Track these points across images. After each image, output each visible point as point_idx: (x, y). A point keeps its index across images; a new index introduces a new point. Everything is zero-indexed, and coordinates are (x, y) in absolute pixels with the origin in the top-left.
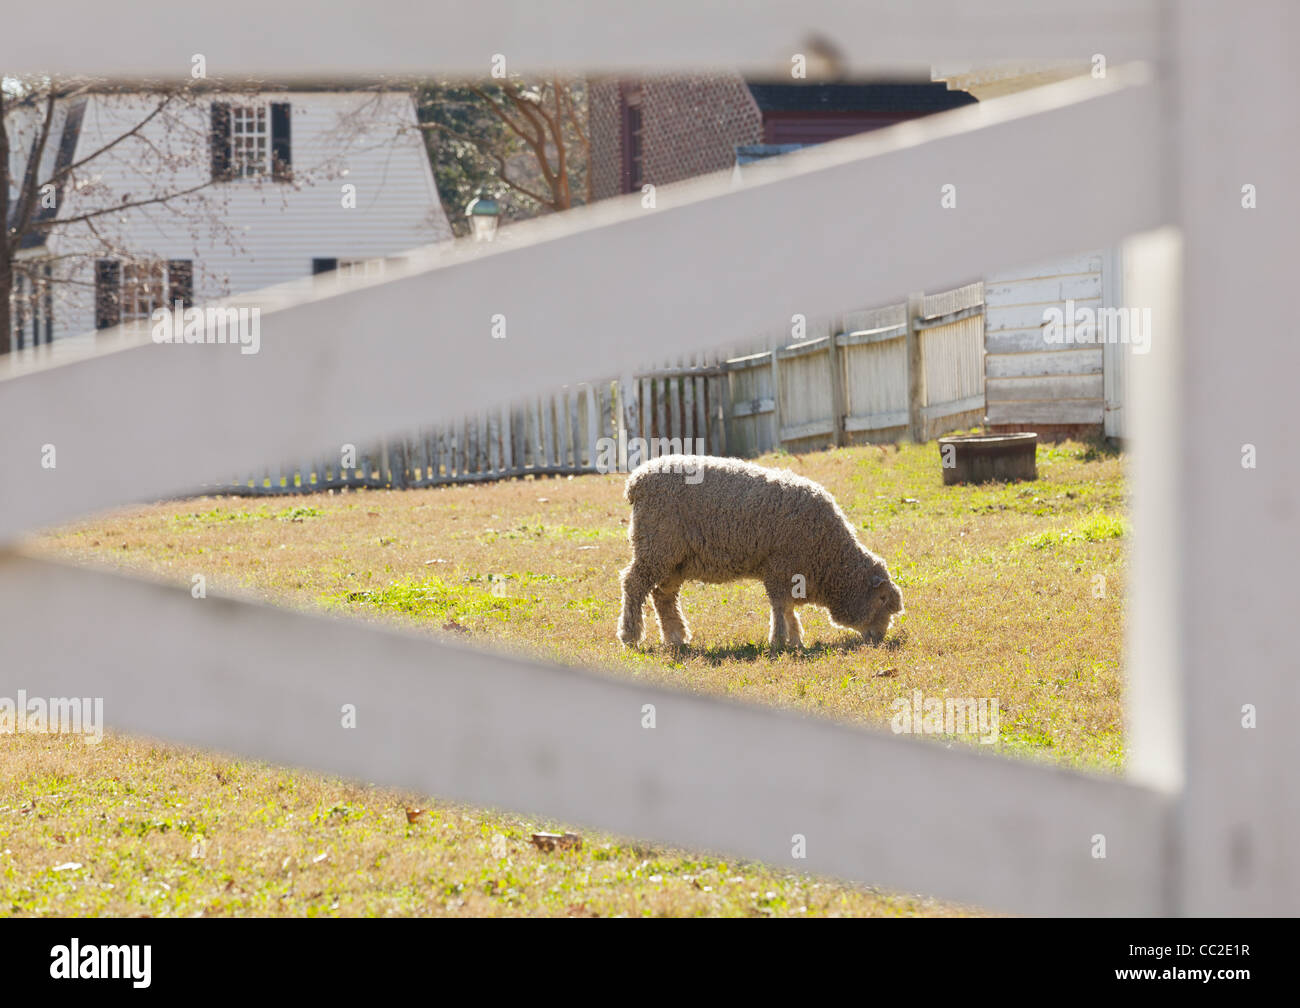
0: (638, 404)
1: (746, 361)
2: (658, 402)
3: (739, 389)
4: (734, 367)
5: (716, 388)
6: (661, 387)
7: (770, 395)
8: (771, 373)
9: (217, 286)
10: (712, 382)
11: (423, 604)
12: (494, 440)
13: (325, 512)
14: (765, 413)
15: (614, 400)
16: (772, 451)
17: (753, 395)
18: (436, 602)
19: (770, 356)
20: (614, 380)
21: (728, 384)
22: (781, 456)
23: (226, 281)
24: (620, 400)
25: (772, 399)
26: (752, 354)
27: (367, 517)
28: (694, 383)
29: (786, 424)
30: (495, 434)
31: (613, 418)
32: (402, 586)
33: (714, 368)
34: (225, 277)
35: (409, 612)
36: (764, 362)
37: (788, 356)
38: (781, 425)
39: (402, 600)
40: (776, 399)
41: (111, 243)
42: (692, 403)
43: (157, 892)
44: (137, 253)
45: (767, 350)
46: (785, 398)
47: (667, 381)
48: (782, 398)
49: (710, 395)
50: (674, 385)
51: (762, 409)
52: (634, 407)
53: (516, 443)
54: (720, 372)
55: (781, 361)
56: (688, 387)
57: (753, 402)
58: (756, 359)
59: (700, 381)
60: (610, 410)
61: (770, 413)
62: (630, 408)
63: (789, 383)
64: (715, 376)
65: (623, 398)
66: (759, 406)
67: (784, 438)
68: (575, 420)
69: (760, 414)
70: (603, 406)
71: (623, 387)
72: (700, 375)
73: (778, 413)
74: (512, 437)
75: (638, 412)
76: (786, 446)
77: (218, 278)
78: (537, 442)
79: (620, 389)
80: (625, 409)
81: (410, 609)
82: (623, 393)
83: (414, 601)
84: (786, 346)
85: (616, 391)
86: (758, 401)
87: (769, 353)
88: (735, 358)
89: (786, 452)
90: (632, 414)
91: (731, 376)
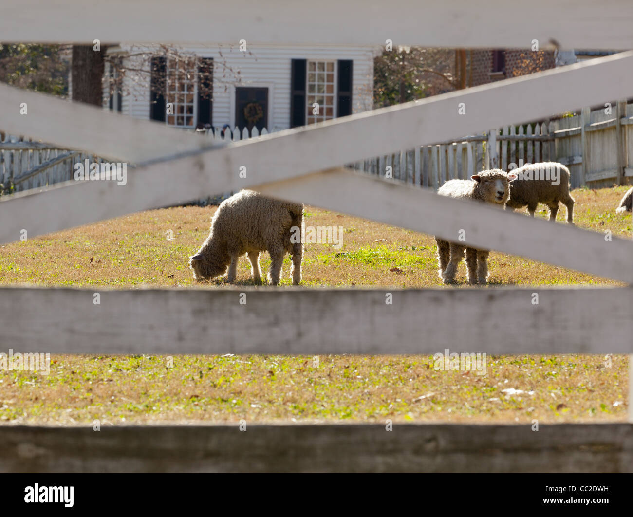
0: (499, 156)
1: (566, 132)
2: (511, 155)
3: (561, 149)
4: (560, 136)
5: (547, 148)
6: (513, 147)
7: (580, 154)
8: (581, 139)
9: (233, 75)
10: (545, 144)
11: (378, 260)
12: (410, 176)
13: (311, 214)
14: (576, 164)
15: (484, 154)
16: (580, 187)
17: (570, 153)
18: (385, 259)
19: (581, 129)
20: (484, 141)
21: (554, 145)
22: (585, 191)
23: (239, 73)
24: (488, 154)
25: (581, 156)
26: (569, 128)
27: (337, 218)
28: (534, 145)
29: (589, 171)
30: (411, 173)
31: (484, 165)
32: (365, 251)
33: (546, 136)
34: (238, 70)
35: (370, 264)
36: (577, 133)
37: (591, 130)
38: (586, 172)
39: (366, 258)
40: (584, 156)
41: (167, 47)
42: (532, 157)
43: (272, 365)
44: (183, 53)
45: (579, 126)
46: (589, 156)
47: (517, 143)
48: (587, 155)
49: (543, 152)
50: (521, 145)
51: (574, 162)
52: (496, 159)
53: (423, 179)
54: (550, 138)
55: (587, 133)
56: (530, 147)
57: (569, 157)
58: (571, 131)
59: (537, 144)
60: (481, 160)
61: (579, 164)
62: (494, 159)
63: (591, 146)
64: (547, 141)
65: (490, 153)
66: (573, 160)
67: (587, 180)
68: (459, 165)
69: (573, 164)
70: (476, 158)
71: (490, 146)
72: (538, 140)
73: (584, 165)
74: (421, 175)
75: (499, 162)
76: (589, 184)
77: (234, 70)
78: (437, 179)
79: (488, 147)
80: (491, 160)
81: (370, 262)
82: (490, 149)
83: (372, 258)
84: (590, 124)
85: (485, 149)
86: (572, 157)
87: (580, 128)
88: (559, 130)
89: (588, 189)
90: (495, 163)
91: (556, 141)
